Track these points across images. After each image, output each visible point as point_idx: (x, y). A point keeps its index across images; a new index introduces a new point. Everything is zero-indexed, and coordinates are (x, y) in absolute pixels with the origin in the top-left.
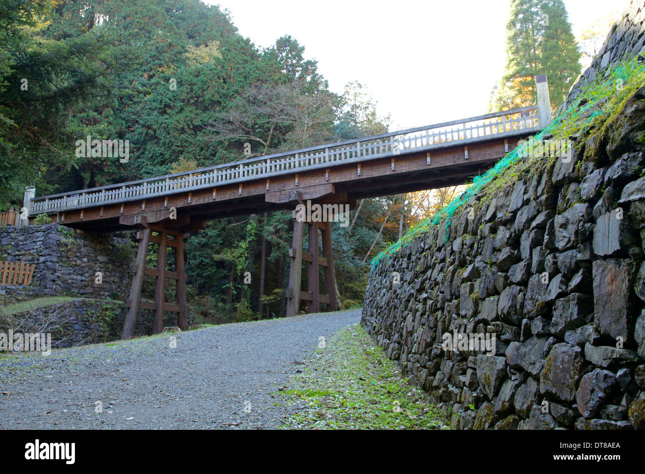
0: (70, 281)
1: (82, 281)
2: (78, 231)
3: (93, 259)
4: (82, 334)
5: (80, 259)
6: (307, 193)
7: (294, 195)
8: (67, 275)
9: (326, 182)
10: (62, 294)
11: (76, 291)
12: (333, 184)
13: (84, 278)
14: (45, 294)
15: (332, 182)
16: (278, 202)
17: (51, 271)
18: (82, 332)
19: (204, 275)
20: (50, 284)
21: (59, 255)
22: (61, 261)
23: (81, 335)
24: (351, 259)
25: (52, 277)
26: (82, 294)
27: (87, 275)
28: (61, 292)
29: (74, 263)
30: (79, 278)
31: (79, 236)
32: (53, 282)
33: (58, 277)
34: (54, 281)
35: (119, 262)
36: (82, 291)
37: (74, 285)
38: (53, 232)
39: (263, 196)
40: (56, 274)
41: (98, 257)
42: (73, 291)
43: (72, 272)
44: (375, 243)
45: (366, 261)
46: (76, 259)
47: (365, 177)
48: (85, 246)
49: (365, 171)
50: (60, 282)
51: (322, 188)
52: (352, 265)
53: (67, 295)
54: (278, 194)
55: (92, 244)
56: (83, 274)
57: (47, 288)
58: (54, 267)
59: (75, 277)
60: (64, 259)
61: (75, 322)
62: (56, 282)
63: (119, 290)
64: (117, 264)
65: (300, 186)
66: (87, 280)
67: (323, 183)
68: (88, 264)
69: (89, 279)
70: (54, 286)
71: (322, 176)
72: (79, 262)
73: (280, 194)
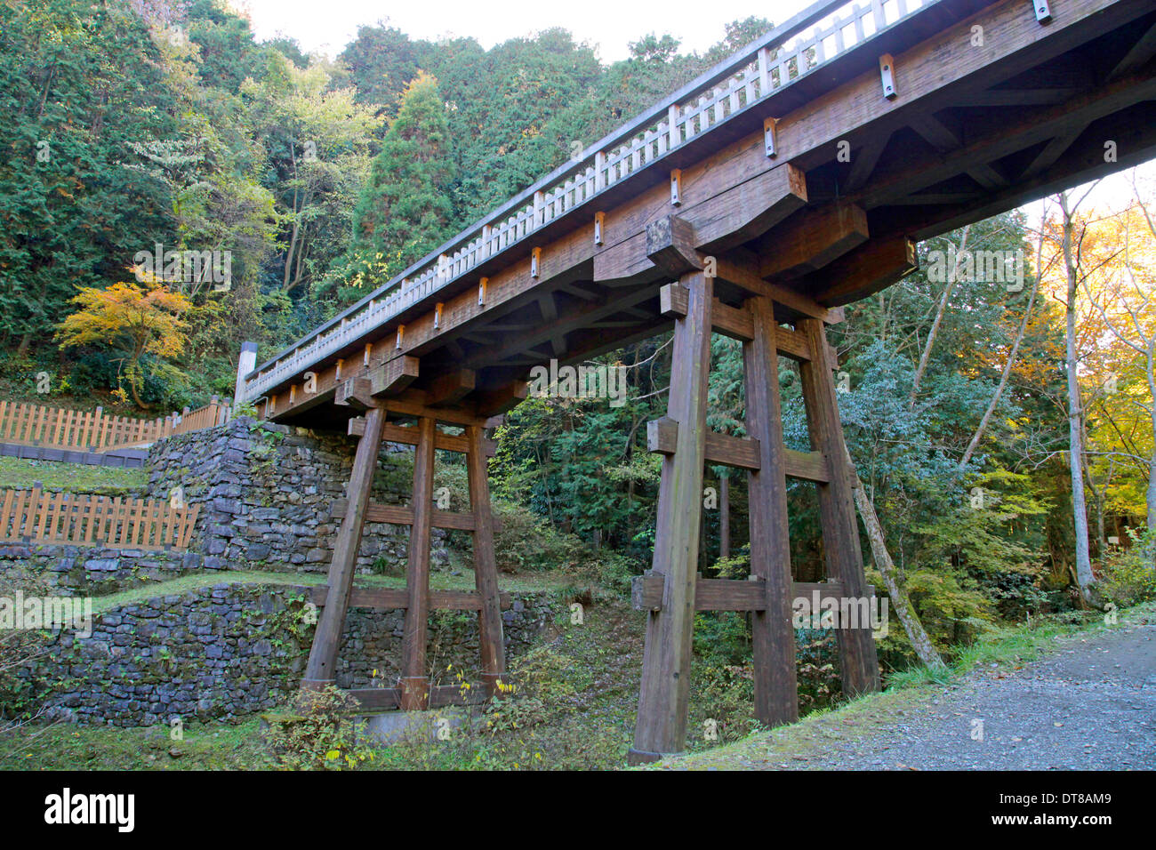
0: (266, 537)
1: (298, 536)
2: (301, 431)
3: (330, 487)
4: (224, 669)
5: (298, 489)
6: (711, 221)
7: (661, 234)
8: (260, 524)
9: (768, 164)
10: (246, 566)
11: (284, 557)
12: (792, 162)
13: (303, 530)
14: (204, 567)
15: (791, 155)
16: (627, 274)
17: (223, 518)
18: (224, 664)
19: (590, 513)
20: (217, 545)
21: (246, 482)
22: (252, 494)
23: (220, 672)
24: (924, 458)
25: (224, 530)
26: (298, 564)
27: (313, 522)
28: (242, 563)
29: (284, 499)
30: (293, 529)
31: (302, 440)
32: (225, 541)
33: (239, 529)
34: (228, 539)
35: (394, 493)
36: (298, 558)
37: (278, 545)
38: (238, 435)
39: (589, 264)
40: (235, 523)
41: (344, 484)
42: (274, 557)
43: (275, 517)
44: (990, 410)
45: (970, 462)
46: (289, 490)
47: (915, 96)
48: (313, 461)
49: (911, 75)
50: (240, 541)
51: (757, 187)
52: (925, 472)
53: (259, 568)
54: (626, 247)
55: (331, 456)
56: (304, 521)
57: (209, 554)
58: (229, 509)
59: (282, 528)
60: (258, 490)
61: (209, 638)
62: (232, 541)
63: (392, 552)
64: (388, 496)
65: (687, 206)
66: (311, 533)
67: (758, 171)
68: (317, 499)
69: (317, 530)
70: (228, 550)
71: (755, 146)
72: (294, 496)
73: (633, 249)
